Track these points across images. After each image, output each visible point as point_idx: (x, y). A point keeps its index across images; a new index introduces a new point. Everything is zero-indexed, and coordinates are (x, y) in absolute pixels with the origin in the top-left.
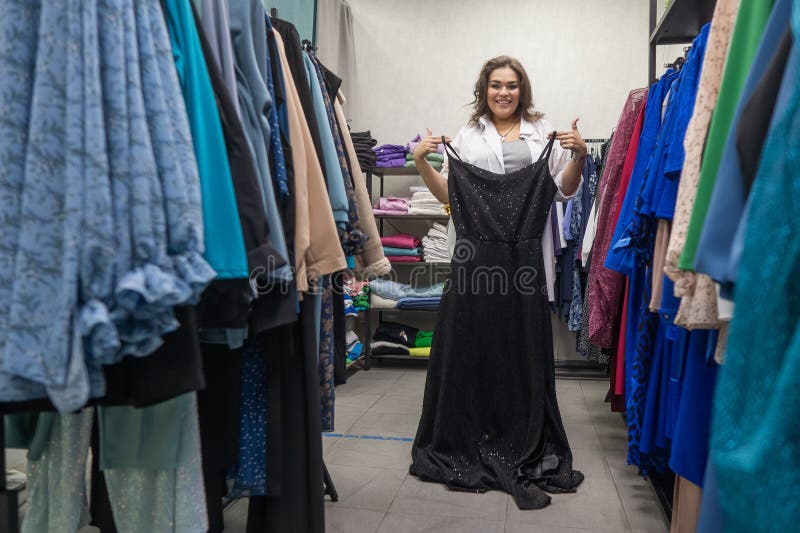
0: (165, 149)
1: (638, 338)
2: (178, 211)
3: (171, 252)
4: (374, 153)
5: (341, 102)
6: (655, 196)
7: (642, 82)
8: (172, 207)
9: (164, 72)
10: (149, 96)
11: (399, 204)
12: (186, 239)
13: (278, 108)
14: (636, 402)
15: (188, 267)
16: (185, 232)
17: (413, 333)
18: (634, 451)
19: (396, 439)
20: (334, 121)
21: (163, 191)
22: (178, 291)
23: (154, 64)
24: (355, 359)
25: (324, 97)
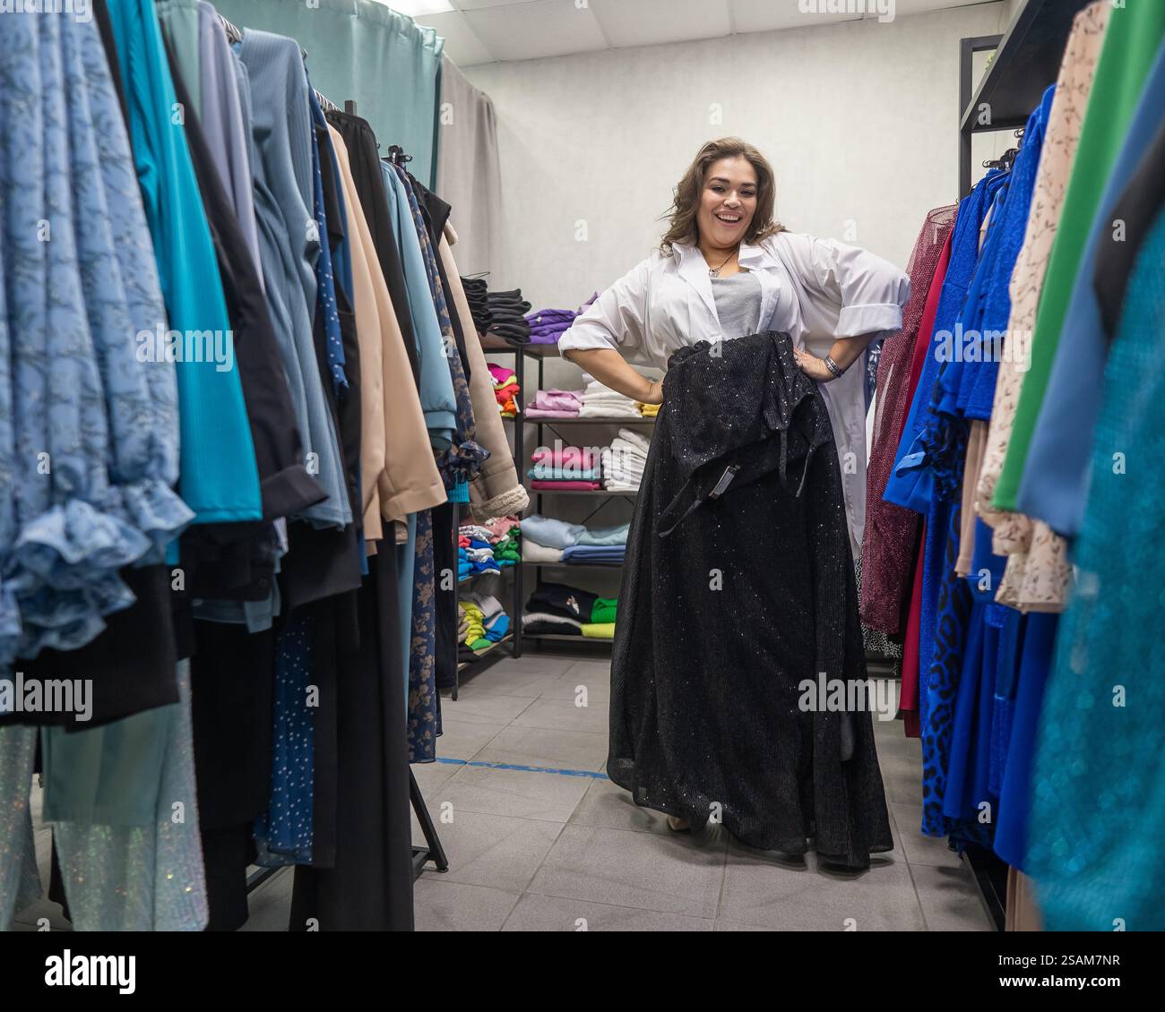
0: (110, 315)
1: (939, 620)
2: (129, 414)
3: (114, 479)
4: (526, 323)
5: (451, 241)
6: (964, 380)
7: (950, 196)
8: (119, 406)
9: (113, 190)
10: (86, 229)
11: (566, 401)
12: (143, 459)
13: (333, 250)
14: (936, 729)
15: (144, 504)
16: (143, 448)
17: (587, 600)
18: (933, 812)
19: (552, 771)
20: (437, 268)
21: (105, 382)
22: (123, 543)
23: (96, 178)
24: (497, 640)
25: (419, 233)
